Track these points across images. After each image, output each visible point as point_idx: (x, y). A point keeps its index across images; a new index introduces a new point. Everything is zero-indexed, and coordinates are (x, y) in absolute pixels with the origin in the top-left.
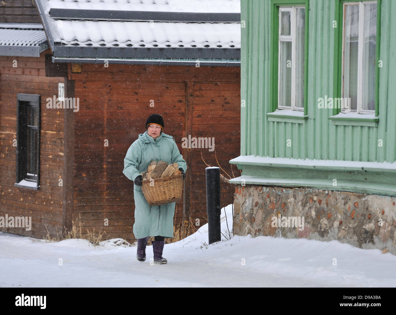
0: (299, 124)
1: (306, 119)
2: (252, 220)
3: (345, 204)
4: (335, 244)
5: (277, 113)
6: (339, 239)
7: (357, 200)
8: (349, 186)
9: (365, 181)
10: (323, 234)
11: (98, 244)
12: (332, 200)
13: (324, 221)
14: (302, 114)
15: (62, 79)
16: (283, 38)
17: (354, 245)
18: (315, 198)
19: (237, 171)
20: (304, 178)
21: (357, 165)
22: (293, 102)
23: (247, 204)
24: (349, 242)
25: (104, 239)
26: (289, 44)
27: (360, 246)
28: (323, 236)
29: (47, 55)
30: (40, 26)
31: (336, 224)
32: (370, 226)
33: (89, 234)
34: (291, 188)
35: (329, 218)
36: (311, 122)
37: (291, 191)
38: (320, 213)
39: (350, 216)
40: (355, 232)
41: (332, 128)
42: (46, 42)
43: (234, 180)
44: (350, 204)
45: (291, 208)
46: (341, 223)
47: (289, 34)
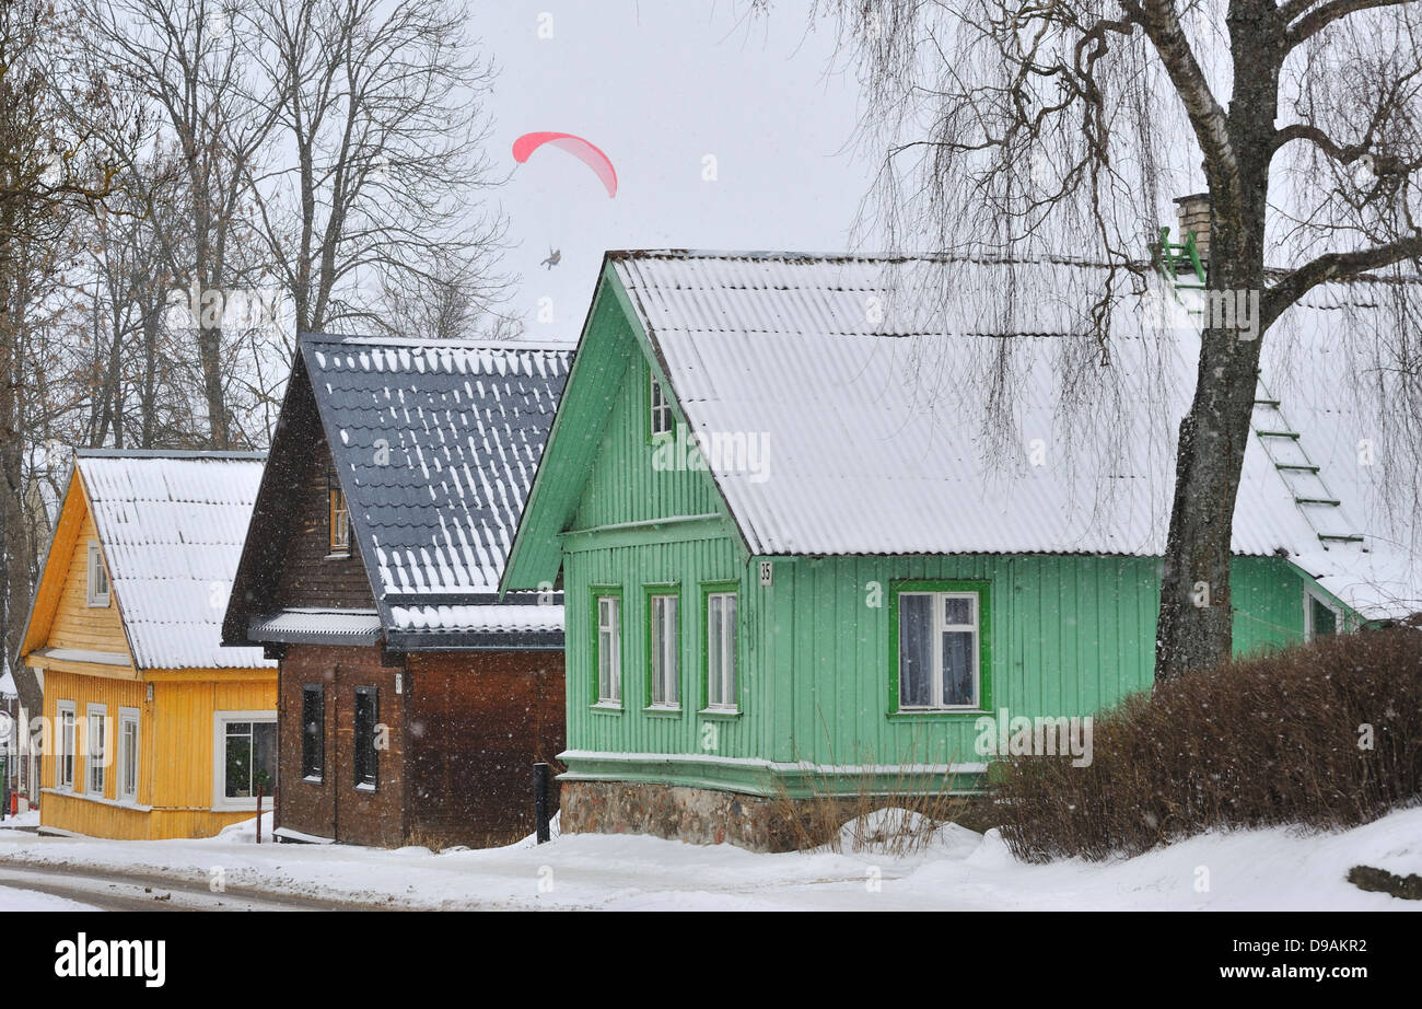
0: (617, 717)
1: (623, 711)
2: (576, 817)
3: (655, 796)
4: (645, 836)
5: (598, 705)
6: (649, 832)
7: (664, 792)
8: (657, 778)
9: (672, 773)
10: (636, 828)
11: (438, 852)
12: (644, 793)
13: (638, 815)
14: (619, 707)
15: (400, 669)
16: (602, 629)
17: (660, 836)
18: (630, 792)
19: (563, 766)
20: (623, 772)
21: (663, 757)
22: (612, 694)
23: (572, 801)
24: (657, 835)
25: (446, 846)
26: (608, 634)
27: (666, 838)
28: (635, 830)
29: (382, 644)
30: (375, 612)
31: (647, 817)
32: (674, 818)
33: (429, 841)
34: (610, 782)
35: (641, 812)
36: (627, 714)
37: (610, 786)
38: (634, 807)
39: (658, 808)
40: (662, 824)
41: (645, 721)
42: (381, 630)
43: (561, 776)
44: (659, 796)
45: (610, 803)
46: (651, 816)
47: (608, 625)
